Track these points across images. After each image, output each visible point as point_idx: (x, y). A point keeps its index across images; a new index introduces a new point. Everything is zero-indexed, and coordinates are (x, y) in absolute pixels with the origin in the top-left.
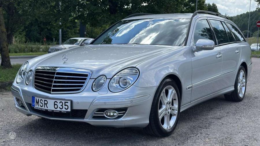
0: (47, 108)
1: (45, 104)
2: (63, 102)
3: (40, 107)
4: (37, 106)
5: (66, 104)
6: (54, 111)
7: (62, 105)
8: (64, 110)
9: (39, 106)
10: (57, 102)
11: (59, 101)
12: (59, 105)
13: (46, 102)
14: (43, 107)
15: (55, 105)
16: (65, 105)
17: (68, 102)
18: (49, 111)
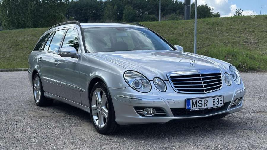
0: (207, 106)
1: (204, 103)
2: (219, 98)
3: (198, 107)
4: (195, 108)
5: (221, 99)
6: (213, 108)
7: (218, 102)
8: (219, 105)
9: (196, 107)
10: (215, 100)
11: (216, 98)
12: (216, 101)
13: (206, 102)
14: (203, 107)
15: (213, 102)
16: (220, 101)
17: (221, 98)
18: (209, 108)
